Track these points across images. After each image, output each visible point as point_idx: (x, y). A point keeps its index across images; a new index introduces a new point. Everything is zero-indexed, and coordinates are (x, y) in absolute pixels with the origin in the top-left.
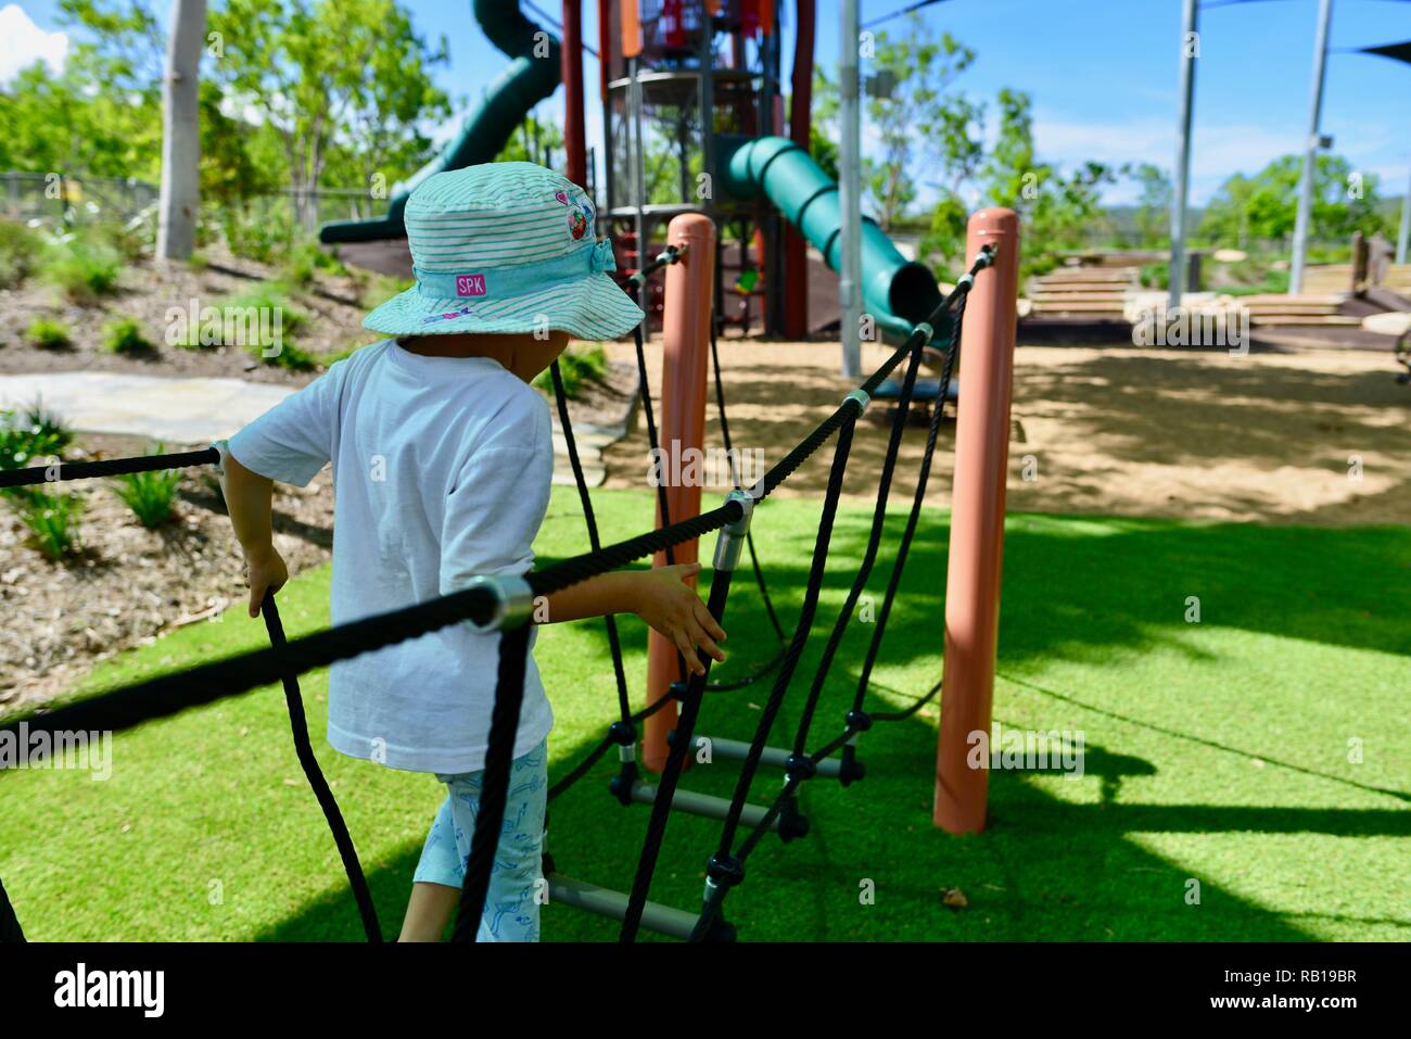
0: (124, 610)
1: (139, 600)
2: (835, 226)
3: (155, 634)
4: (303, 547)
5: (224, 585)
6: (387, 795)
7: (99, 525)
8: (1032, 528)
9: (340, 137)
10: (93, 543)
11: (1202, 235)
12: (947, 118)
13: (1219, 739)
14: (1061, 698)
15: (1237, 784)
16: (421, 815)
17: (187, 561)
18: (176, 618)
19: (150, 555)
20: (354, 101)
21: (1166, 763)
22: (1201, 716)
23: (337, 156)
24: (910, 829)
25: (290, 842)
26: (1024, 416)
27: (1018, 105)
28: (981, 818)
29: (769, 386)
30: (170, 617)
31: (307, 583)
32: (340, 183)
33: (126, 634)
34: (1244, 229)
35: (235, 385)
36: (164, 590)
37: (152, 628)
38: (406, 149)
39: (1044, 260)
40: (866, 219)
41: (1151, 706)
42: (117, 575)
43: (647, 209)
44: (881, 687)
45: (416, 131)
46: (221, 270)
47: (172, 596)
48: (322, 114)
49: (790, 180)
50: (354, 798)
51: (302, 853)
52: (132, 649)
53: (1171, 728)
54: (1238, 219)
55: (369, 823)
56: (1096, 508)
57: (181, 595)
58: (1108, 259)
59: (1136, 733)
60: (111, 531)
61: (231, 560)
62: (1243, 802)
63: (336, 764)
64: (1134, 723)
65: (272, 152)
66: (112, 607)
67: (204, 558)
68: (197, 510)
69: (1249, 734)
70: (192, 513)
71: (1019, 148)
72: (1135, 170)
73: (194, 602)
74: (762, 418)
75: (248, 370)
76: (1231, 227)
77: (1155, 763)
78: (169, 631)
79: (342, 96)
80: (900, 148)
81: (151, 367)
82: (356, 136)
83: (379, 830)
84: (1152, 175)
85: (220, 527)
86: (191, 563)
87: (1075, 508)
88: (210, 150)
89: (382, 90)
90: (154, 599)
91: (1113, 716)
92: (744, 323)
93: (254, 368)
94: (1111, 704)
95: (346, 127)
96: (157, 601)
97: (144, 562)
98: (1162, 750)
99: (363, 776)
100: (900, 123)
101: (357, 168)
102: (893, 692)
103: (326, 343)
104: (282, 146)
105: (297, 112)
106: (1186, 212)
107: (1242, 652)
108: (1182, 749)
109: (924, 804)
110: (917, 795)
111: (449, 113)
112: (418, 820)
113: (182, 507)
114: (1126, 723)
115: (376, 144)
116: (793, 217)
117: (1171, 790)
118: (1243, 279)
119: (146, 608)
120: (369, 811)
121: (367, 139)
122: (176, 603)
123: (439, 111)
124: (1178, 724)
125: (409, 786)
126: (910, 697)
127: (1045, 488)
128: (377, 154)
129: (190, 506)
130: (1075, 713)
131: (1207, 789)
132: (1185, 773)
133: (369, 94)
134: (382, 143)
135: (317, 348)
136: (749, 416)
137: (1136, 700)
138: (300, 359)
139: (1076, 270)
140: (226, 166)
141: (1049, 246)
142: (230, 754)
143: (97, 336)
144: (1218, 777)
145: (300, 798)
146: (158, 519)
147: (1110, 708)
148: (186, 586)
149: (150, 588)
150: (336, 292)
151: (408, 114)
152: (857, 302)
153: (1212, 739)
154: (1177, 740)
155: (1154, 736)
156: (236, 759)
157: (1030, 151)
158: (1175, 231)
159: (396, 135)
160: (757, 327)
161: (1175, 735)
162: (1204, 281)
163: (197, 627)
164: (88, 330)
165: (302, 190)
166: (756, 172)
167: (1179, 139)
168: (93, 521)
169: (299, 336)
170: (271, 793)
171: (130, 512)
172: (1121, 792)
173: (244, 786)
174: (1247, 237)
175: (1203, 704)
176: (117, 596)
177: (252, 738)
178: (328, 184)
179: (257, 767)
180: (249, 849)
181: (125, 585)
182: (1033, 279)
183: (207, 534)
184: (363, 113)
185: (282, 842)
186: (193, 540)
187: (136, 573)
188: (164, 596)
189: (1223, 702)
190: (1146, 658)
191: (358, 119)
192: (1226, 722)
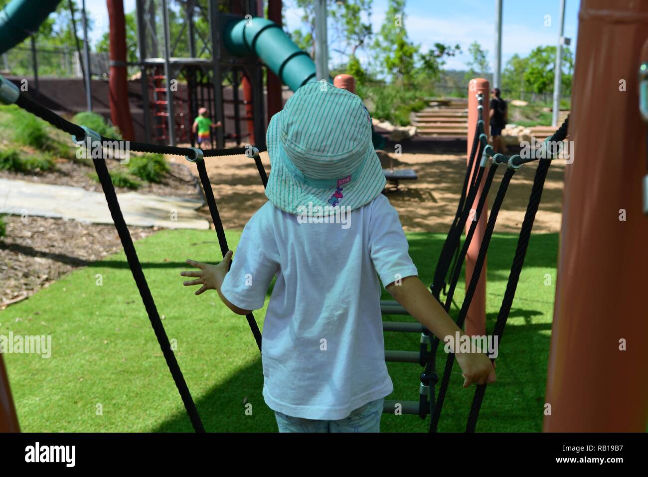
34: (523, 88)
39: (418, 102)
43: (172, 60)
54: (521, 82)
58: (453, 103)
76: (515, 86)
141: (420, 94)
174: (525, 93)
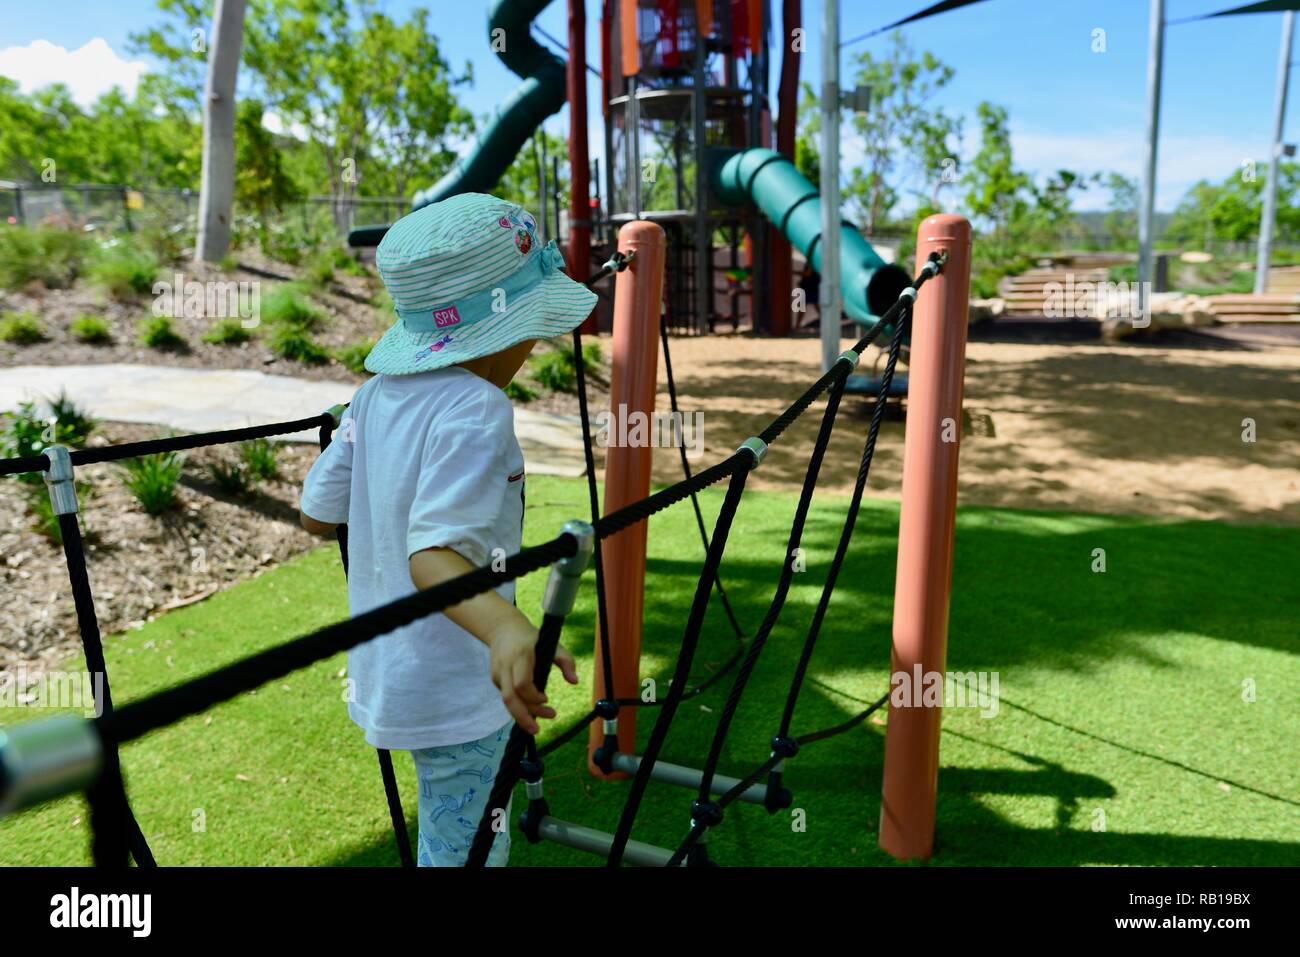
0: (117, 594)
1: (134, 584)
2: (816, 230)
3: (145, 618)
4: (295, 534)
5: (215, 570)
6: (333, 794)
7: (105, 510)
8: (996, 525)
9: (376, 151)
10: (97, 528)
11: (1168, 239)
12: (927, 130)
13: (1183, 758)
14: (1019, 708)
15: (1202, 810)
16: (362, 818)
17: (184, 546)
18: (166, 602)
19: (148, 541)
20: (388, 119)
21: (1126, 784)
22: (1163, 732)
23: (373, 169)
24: (854, 850)
25: (231, 842)
26: (993, 410)
27: (995, 117)
28: (928, 843)
29: (750, 380)
30: (161, 602)
31: (294, 569)
32: (375, 192)
33: (117, 617)
34: (1210, 233)
35: (254, 376)
36: (158, 575)
37: (142, 612)
38: (434, 162)
39: (1018, 261)
40: (846, 224)
41: (1112, 719)
42: (114, 559)
44: (836, 691)
45: (443, 146)
46: (252, 271)
47: (166, 580)
48: (360, 130)
49: (776, 188)
50: (301, 796)
51: (240, 855)
52: (121, 633)
53: (1133, 745)
54: (1204, 224)
55: (310, 825)
56: (1063, 504)
57: (175, 579)
58: (1079, 261)
59: (1094, 750)
60: (116, 517)
61: (225, 546)
62: (1208, 832)
63: (289, 759)
64: (1094, 737)
65: (316, 165)
66: (106, 591)
67: (200, 544)
68: (200, 497)
69: (1214, 754)
70: (194, 501)
71: (997, 157)
72: (1105, 178)
73: (186, 585)
74: (744, 410)
75: (268, 363)
76: (1198, 230)
77: (1114, 784)
78: (158, 615)
79: (377, 114)
80: (883, 159)
81: (180, 360)
82: (389, 150)
83: (319, 832)
84: (1120, 183)
85: (218, 513)
86: (186, 549)
87: (1041, 504)
88: (248, 164)
89: (413, 109)
90: (147, 583)
91: (1072, 729)
92: (734, 320)
93: (273, 362)
94: (1069, 714)
95: (381, 143)
96: (151, 585)
97: (143, 547)
98: (1122, 769)
99: (314, 772)
100: (882, 136)
101: (391, 178)
102: (847, 696)
103: (341, 338)
104: (325, 160)
105: (338, 130)
106: (1152, 216)
107: (1207, 662)
108: (1143, 769)
109: (871, 824)
110: (863, 813)
111: (472, 129)
112: (359, 823)
113: (185, 493)
114: (1086, 738)
115: (407, 158)
116: (778, 221)
117: (1130, 815)
118: (1209, 280)
119: (140, 592)
120: (313, 811)
121: (399, 153)
122: (168, 588)
123: (463, 127)
124: (1139, 740)
125: (355, 786)
126: (864, 702)
127: (1010, 482)
128: (408, 167)
129: (193, 492)
130: (1032, 725)
131: (1170, 816)
132: (1146, 797)
133: (402, 114)
134: (413, 157)
135: (332, 343)
136: (730, 409)
137: (1096, 712)
138: (314, 353)
139: (1048, 271)
140: (262, 177)
141: (1024, 249)
142: (191, 745)
143: (134, 331)
144: (1181, 801)
145: (247, 795)
146: (161, 506)
147: (1067, 720)
148: (180, 571)
149: (145, 572)
150: (354, 291)
151: (436, 131)
152: (837, 301)
153: (1175, 758)
154: (1138, 758)
155: (1114, 753)
156: (196, 751)
157: (1008, 161)
158: (1143, 234)
159: (425, 149)
160: (746, 324)
161: (1136, 752)
162: (1171, 281)
163: (185, 611)
164: (127, 325)
165: (341, 198)
166: (745, 181)
167: (1147, 148)
168: (100, 507)
169: (316, 333)
170: (222, 788)
171: (134, 499)
172: (1078, 817)
173: (197, 778)
174: (1213, 239)
175: (1166, 718)
176: (113, 579)
177: (216, 728)
178: (365, 193)
179: (215, 760)
180: (189, 849)
181: (122, 570)
182: (1006, 279)
183: (206, 520)
184: (395, 130)
185: (222, 843)
186: (192, 526)
187: (134, 557)
188: (157, 579)
189: (1186, 716)
190: (1107, 665)
191: (392, 136)
192: (1191, 739)
